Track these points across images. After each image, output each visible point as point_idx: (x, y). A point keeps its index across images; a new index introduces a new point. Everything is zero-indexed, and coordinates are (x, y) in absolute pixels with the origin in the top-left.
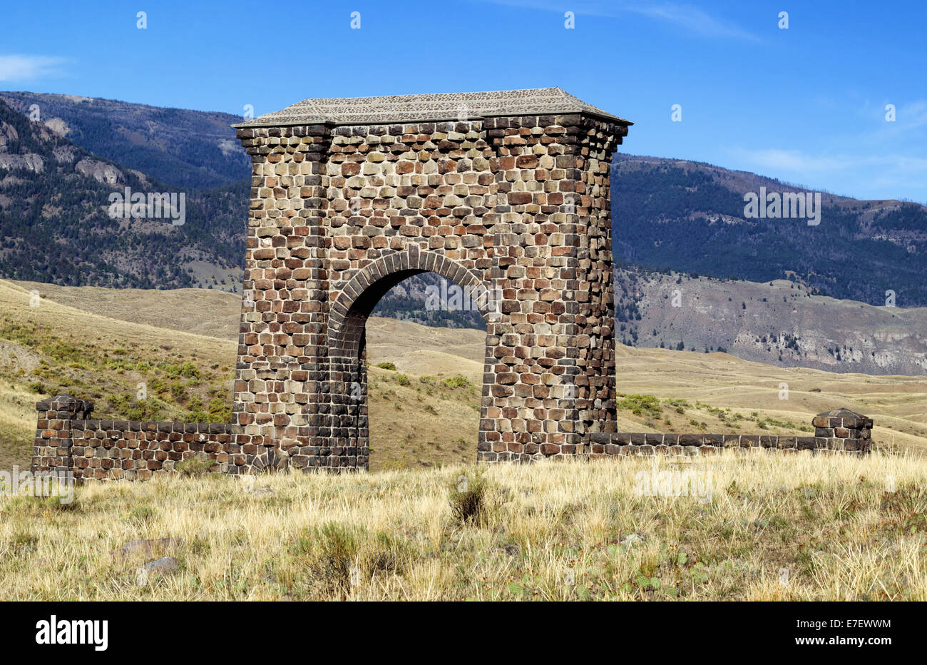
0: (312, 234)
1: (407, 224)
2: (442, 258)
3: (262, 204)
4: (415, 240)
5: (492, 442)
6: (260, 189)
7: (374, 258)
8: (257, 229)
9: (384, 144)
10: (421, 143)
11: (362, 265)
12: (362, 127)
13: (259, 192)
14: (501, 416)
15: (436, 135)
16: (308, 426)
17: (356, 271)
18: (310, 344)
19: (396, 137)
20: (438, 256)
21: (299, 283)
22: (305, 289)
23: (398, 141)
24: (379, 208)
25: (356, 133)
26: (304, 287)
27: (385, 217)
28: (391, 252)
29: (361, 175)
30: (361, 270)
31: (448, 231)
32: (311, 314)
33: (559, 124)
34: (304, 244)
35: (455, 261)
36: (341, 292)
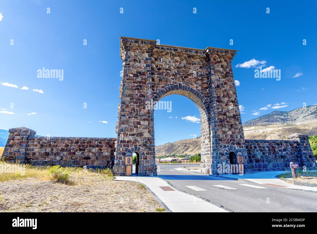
0: (149, 74)
1: (178, 77)
2: (190, 87)
3: (129, 64)
4: (181, 82)
6: (128, 59)
7: (167, 86)
8: (127, 71)
9: (171, 54)
10: (182, 55)
11: (163, 87)
12: (164, 47)
13: (128, 60)
17: (161, 89)
19: (175, 52)
20: (188, 87)
24: (168, 71)
25: (162, 48)
26: (147, 90)
27: (170, 74)
28: (173, 84)
29: (161, 61)
30: (162, 89)
31: (192, 80)
34: (146, 77)
35: (194, 89)
36: (156, 95)
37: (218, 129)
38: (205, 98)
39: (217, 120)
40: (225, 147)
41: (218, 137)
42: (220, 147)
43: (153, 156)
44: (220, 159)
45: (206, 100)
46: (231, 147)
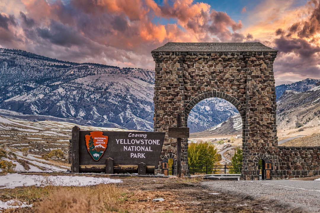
0: (181, 86)
1: (212, 83)
2: (225, 94)
3: (162, 76)
4: (215, 88)
5: (250, 150)
6: (160, 71)
7: (200, 93)
8: (160, 84)
9: (204, 58)
10: (217, 58)
11: (196, 96)
12: (197, 53)
14: (253, 142)
15: (223, 56)
16: (184, 146)
18: (183, 120)
19: (208, 56)
20: (223, 93)
21: (178, 101)
22: (180, 103)
23: (209, 57)
24: (202, 78)
25: (194, 55)
26: (179, 103)
27: (204, 81)
28: (206, 92)
29: (194, 68)
30: (195, 97)
31: (227, 86)
32: (182, 111)
33: (270, 55)
34: (178, 89)
35: (229, 95)
36: (189, 104)
37: (249, 137)
38: (241, 104)
39: (249, 129)
40: (255, 154)
41: (248, 145)
42: (250, 155)
43: (185, 162)
44: (248, 165)
45: (242, 107)
46: (260, 155)
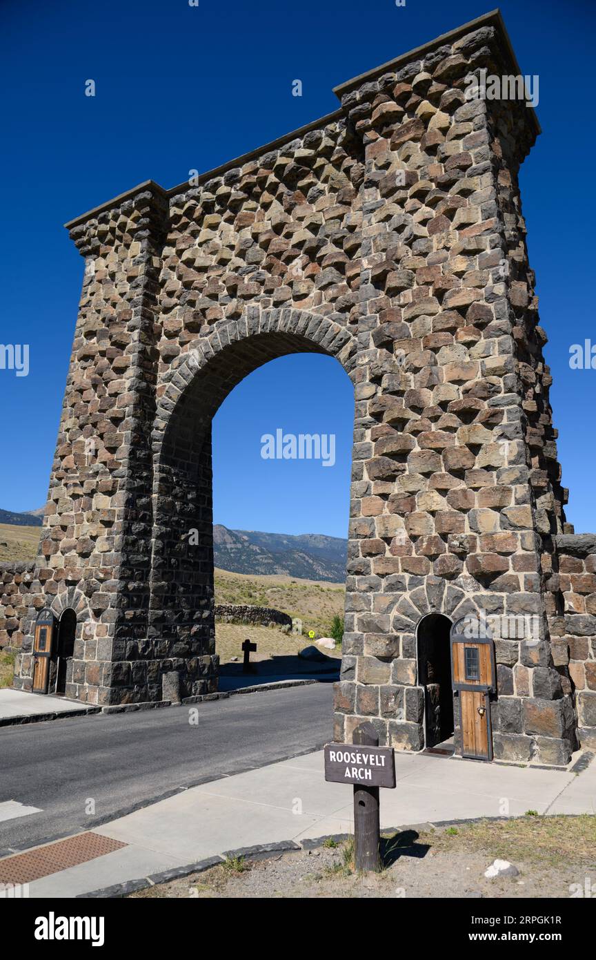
1: (246, 282)
4: (256, 301)
5: (371, 559)
10: (262, 183)
14: (386, 512)
16: (113, 552)
18: (123, 445)
19: (233, 186)
22: (123, 380)
25: (188, 198)
27: (221, 283)
29: (195, 246)
34: (126, 329)
35: (307, 312)
37: (368, 488)
39: (368, 439)
40: (396, 586)
41: (360, 532)
42: (371, 589)
43: (108, 624)
44: (360, 654)
46: (429, 585)
